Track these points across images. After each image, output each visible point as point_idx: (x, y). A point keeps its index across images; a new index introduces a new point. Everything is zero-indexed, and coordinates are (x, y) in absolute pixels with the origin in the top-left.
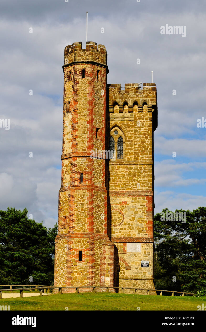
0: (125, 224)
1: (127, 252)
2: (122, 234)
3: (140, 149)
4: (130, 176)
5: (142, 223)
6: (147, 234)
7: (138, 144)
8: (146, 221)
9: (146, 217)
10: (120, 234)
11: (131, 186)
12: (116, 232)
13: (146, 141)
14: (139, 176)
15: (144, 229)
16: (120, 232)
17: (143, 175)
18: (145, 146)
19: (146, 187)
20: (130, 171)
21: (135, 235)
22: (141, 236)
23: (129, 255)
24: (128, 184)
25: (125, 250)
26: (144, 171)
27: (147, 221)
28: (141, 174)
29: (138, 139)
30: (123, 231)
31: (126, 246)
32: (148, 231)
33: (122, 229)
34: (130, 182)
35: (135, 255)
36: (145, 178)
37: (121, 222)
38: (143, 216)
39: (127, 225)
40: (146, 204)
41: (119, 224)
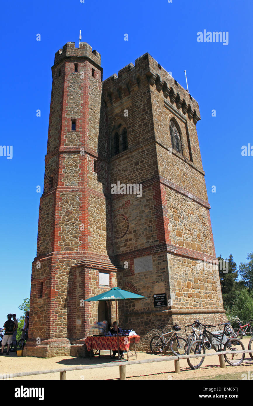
0: (131, 233)
1: (136, 272)
2: (127, 248)
3: (141, 130)
4: (133, 166)
5: (151, 225)
6: (157, 241)
7: (138, 124)
8: (155, 221)
9: (155, 215)
10: (126, 247)
11: (134, 179)
12: (122, 247)
13: (146, 117)
14: (142, 162)
15: (153, 233)
16: (125, 245)
17: (146, 159)
18: (146, 123)
19: (151, 173)
20: (132, 161)
21: (142, 246)
22: (150, 246)
23: (138, 277)
24: (131, 177)
25: (133, 269)
26: (147, 154)
27: (157, 219)
28: (143, 159)
29: (138, 119)
30: (129, 243)
31: (133, 264)
32: (159, 234)
33: (127, 240)
34: (132, 174)
35: (145, 275)
36: (149, 162)
37: (125, 231)
38: (151, 215)
39: (133, 232)
40: (152, 196)
41: (124, 234)
